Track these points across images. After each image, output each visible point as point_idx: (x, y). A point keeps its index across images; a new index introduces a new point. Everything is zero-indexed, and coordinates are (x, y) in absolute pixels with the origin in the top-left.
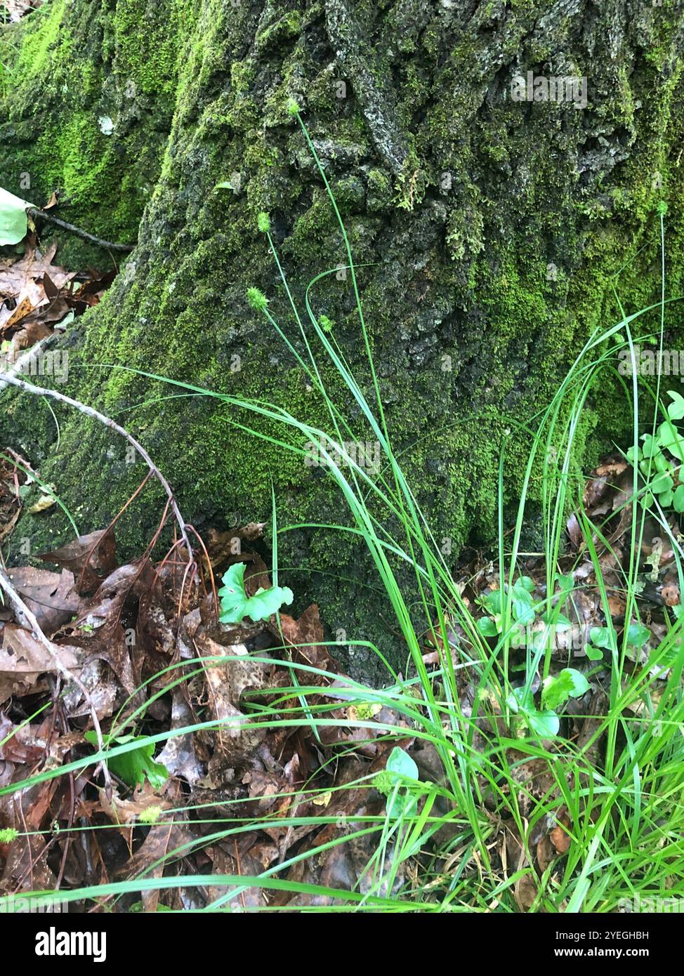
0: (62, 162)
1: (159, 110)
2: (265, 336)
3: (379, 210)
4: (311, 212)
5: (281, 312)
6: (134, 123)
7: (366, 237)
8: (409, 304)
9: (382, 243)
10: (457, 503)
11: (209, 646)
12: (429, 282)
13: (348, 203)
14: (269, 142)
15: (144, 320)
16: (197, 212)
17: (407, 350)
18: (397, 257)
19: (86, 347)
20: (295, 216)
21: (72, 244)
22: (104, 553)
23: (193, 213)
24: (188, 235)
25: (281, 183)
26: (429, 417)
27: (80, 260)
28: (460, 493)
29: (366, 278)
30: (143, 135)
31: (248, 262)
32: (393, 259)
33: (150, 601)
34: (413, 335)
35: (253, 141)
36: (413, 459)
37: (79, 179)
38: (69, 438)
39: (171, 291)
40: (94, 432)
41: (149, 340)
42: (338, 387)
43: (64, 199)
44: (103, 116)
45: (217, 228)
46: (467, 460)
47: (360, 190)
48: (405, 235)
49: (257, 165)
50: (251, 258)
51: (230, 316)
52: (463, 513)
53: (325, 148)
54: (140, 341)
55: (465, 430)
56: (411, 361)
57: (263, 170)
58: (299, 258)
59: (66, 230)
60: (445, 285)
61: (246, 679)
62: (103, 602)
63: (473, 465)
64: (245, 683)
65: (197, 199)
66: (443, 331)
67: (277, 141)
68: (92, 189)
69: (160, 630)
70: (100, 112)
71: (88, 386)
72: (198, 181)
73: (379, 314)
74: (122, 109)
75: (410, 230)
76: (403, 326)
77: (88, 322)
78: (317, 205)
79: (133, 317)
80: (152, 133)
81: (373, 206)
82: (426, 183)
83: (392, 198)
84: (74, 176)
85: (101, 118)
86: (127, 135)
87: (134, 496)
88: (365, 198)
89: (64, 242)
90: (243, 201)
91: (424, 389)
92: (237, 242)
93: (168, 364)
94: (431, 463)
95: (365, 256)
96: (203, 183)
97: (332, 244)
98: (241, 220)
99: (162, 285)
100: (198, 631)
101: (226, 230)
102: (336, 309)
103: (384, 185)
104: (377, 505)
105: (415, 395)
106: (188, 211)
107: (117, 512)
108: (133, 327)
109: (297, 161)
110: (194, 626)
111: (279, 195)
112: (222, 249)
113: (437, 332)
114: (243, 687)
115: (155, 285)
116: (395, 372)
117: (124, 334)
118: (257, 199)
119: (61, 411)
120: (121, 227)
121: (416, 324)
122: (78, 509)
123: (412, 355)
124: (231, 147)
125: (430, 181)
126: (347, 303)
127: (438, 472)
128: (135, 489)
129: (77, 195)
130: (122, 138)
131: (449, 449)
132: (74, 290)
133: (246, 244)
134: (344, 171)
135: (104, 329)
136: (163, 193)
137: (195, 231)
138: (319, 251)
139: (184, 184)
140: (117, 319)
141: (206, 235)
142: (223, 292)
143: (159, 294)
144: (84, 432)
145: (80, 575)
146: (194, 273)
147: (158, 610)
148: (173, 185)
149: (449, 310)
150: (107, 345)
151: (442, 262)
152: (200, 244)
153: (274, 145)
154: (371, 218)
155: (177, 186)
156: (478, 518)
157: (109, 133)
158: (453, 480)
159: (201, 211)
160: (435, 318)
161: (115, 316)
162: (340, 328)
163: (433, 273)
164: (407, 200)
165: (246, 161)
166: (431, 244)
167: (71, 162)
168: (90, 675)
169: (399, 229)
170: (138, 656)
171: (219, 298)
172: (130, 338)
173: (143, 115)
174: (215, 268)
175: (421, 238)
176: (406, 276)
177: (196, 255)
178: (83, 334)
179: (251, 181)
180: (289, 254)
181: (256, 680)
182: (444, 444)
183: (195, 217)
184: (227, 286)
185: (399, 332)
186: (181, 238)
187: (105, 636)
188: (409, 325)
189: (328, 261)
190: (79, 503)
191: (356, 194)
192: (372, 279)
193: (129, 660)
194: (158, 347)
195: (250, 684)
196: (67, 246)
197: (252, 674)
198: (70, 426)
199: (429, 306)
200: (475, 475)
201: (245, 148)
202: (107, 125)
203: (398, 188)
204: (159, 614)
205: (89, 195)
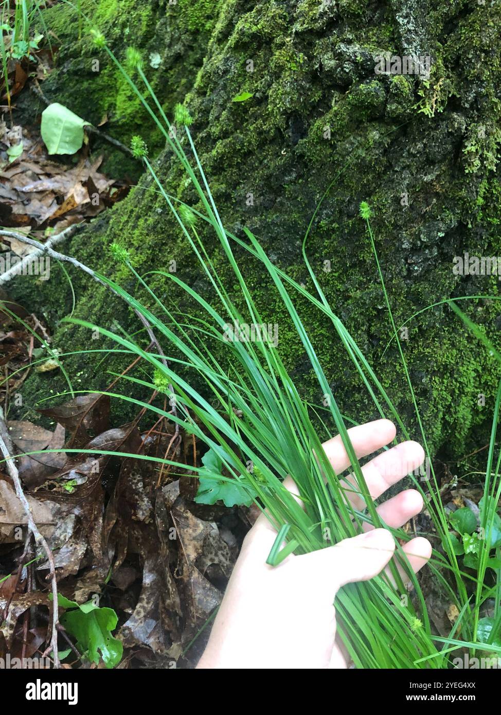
0: (117, 91)
1: (200, 46)
2: (268, 233)
3: (398, 116)
4: (329, 116)
5: (286, 212)
6: (178, 58)
7: (380, 143)
8: (414, 214)
9: (394, 152)
10: (436, 416)
11: (187, 518)
12: (437, 195)
13: (367, 108)
14: (296, 48)
15: (160, 210)
16: (220, 115)
17: (406, 260)
18: (408, 167)
19: (108, 233)
20: (311, 121)
21: (115, 156)
22: (99, 416)
23: (216, 115)
24: (209, 135)
25: (302, 87)
26: (420, 327)
27: (120, 170)
28: (440, 407)
29: (374, 185)
30: (184, 68)
31: (261, 162)
32: (403, 168)
33: (132, 467)
34: (414, 244)
35: (281, 46)
36: (398, 367)
37: (128, 104)
38: (81, 310)
39: (186, 185)
40: (102, 307)
41: (161, 228)
42: (332, 288)
43: (114, 120)
44: (154, 52)
45: (236, 130)
46: (452, 376)
47: (382, 93)
48: (420, 146)
49: (281, 68)
50: (265, 158)
51: (237, 211)
52: (439, 426)
53: (351, 50)
54: (153, 229)
55: (453, 345)
56: (408, 270)
57: (287, 74)
58: (311, 160)
59: (113, 145)
60: (453, 199)
61: (212, 556)
62: (87, 460)
63: (456, 380)
64: (212, 560)
65: (221, 102)
66: (444, 245)
67: (304, 47)
68: (137, 112)
69: (137, 497)
70: (153, 49)
71: (104, 266)
72: (225, 87)
73: (383, 221)
74: (170, 46)
75: (425, 141)
76: (405, 235)
77: (114, 213)
78: (336, 108)
79: (151, 207)
80: (191, 67)
81: (393, 112)
82: (450, 92)
83: (413, 105)
84: (125, 101)
85: (152, 54)
86: (171, 68)
87: (128, 368)
88: (385, 103)
89: (109, 155)
90: (263, 105)
91: (418, 300)
92: (253, 141)
93: (176, 251)
94: (416, 374)
95: (376, 163)
96: (228, 89)
97: (346, 149)
98: (260, 121)
99: (180, 180)
100: (176, 502)
101: (245, 131)
102: (341, 212)
103: (407, 90)
104: (356, 408)
105: (408, 304)
106: (212, 112)
107: (111, 382)
108: (150, 216)
109: (321, 65)
110: (173, 498)
111: (299, 99)
112: (238, 147)
113: (437, 245)
114: (209, 563)
115: (174, 179)
116: (391, 280)
117: (141, 222)
118: (277, 101)
119: (79, 287)
120: (156, 146)
121: (419, 235)
122: (79, 374)
123: (410, 264)
124: (259, 56)
125: (453, 91)
126: (352, 208)
127: (422, 384)
128: (131, 362)
129: (124, 117)
130: (166, 71)
131: (436, 362)
132: (112, 193)
133: (261, 145)
134: (366, 77)
135: (125, 218)
136: (192, 100)
137: (215, 130)
138: (331, 155)
139: (212, 90)
140: (137, 209)
141: (225, 134)
142: (235, 188)
143: (175, 188)
144: (94, 306)
145: (73, 433)
146: (210, 170)
147: (138, 477)
148: (201, 93)
149: (454, 224)
150: (125, 232)
151: (453, 177)
152: (218, 144)
153: (300, 51)
154: (387, 124)
155: (204, 94)
156: (453, 433)
157: (156, 67)
158: (435, 393)
159: (224, 113)
160: (439, 231)
161: (136, 207)
162: (342, 232)
163: (442, 187)
164: (428, 107)
165: (272, 65)
166: (444, 157)
167: (124, 90)
168: (65, 531)
169: (414, 138)
170: (111, 519)
171: (230, 195)
172: (145, 225)
173: (186, 51)
174: (230, 166)
175: (436, 150)
176: (414, 186)
177: (214, 152)
178: (108, 222)
179: (274, 85)
180: (302, 156)
181: (223, 559)
182: (431, 356)
183: (217, 118)
184: (239, 183)
185: (400, 240)
186: (202, 138)
187: (84, 494)
188: (411, 235)
189: (339, 165)
190: (80, 368)
191: (378, 97)
192: (379, 186)
193: (101, 521)
194: (168, 236)
195: (216, 562)
196: (111, 158)
197: (220, 552)
198: (84, 300)
199: (434, 218)
200: (457, 391)
201: (272, 54)
202: (156, 60)
203: (421, 93)
204: (139, 481)
205: (134, 117)
